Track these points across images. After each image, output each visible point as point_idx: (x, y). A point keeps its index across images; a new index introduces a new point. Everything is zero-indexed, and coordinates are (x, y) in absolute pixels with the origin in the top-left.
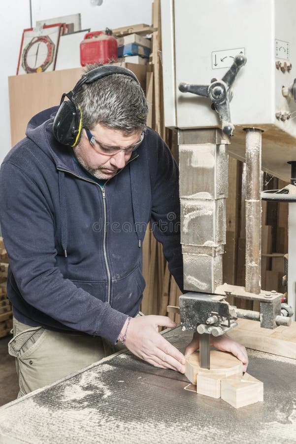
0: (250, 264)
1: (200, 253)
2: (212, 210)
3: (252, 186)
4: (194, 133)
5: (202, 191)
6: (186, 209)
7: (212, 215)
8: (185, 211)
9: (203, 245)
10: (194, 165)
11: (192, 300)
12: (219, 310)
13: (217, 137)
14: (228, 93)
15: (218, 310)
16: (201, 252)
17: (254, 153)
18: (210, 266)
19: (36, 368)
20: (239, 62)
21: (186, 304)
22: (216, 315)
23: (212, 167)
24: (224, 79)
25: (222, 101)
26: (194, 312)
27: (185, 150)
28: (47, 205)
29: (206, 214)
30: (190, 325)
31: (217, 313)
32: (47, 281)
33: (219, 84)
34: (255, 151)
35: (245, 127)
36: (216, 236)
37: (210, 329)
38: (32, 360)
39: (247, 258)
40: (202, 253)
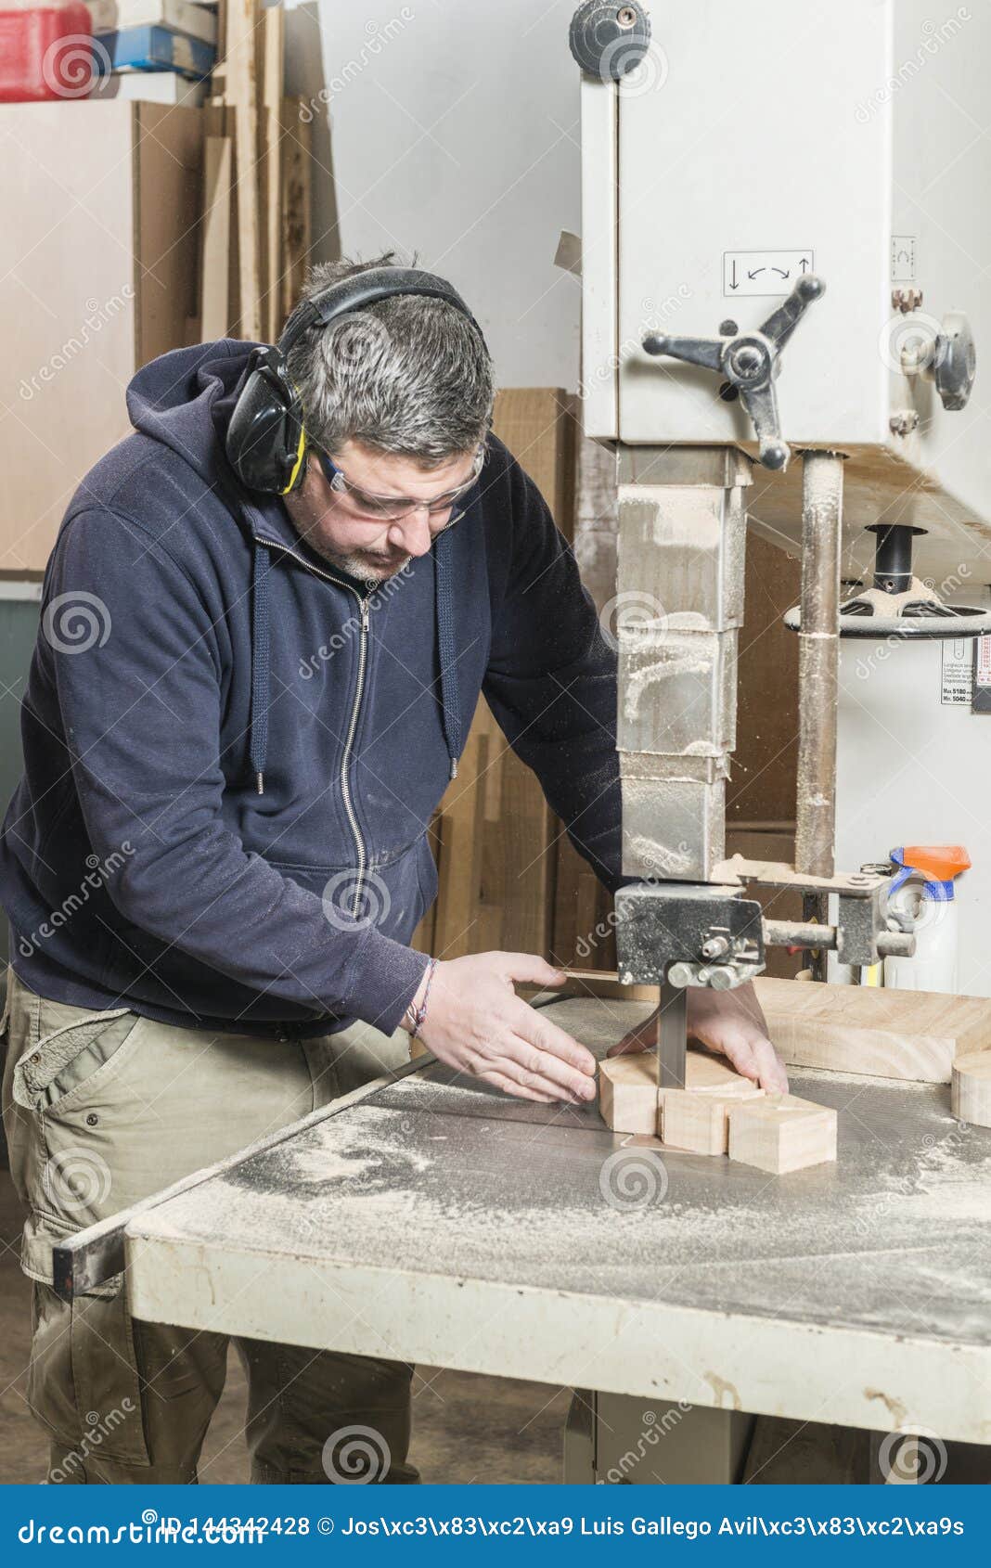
0: (810, 800)
1: (672, 774)
2: (710, 659)
3: (820, 597)
4: (662, 455)
5: (682, 610)
6: (634, 656)
7: (710, 674)
8: (632, 663)
9: (684, 753)
10: (660, 540)
11: (653, 899)
12: (731, 919)
13: (727, 469)
14: (774, 365)
15: (728, 923)
16: (676, 771)
17: (825, 514)
18: (701, 808)
19: (111, 1134)
20: (806, 293)
21: (637, 909)
22: (724, 934)
23: (711, 545)
24: (766, 329)
25: (758, 385)
26: (658, 933)
27: (635, 501)
28: (214, 641)
29: (693, 670)
30: (646, 967)
31: (727, 930)
32: (208, 858)
33: (751, 342)
34: (829, 507)
35: (800, 447)
36: (718, 728)
37: (706, 973)
38: (97, 1111)
39: (803, 783)
40: (680, 776)
